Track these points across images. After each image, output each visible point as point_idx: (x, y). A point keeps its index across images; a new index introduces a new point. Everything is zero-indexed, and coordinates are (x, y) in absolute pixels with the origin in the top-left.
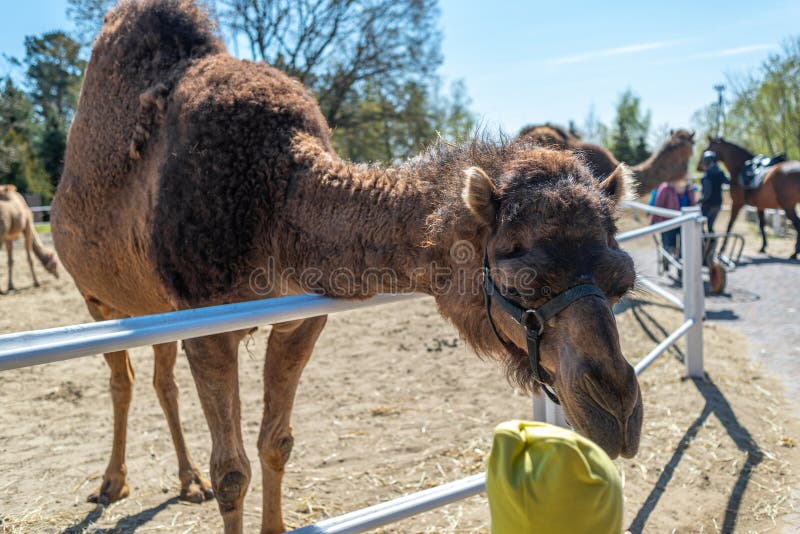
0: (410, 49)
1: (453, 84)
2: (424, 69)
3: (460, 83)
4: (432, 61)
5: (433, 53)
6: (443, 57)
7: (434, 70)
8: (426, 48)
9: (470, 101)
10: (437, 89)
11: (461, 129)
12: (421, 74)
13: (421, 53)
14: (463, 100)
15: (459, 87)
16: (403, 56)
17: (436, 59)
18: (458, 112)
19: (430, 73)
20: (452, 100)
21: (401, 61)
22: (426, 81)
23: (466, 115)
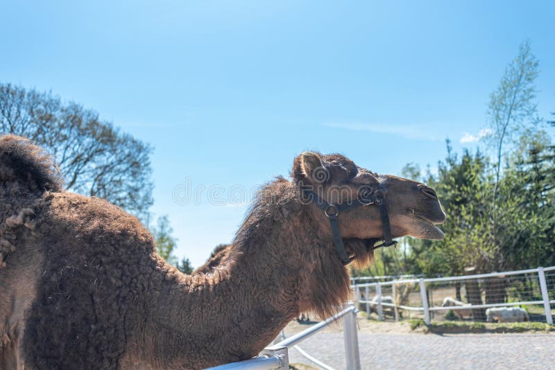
0: (129, 194)
1: (160, 218)
2: (140, 208)
3: (165, 218)
4: (145, 202)
5: (146, 197)
6: (153, 200)
7: (147, 208)
8: (141, 194)
9: (171, 230)
10: (148, 221)
11: (165, 250)
12: (138, 211)
13: (139, 198)
14: (167, 229)
15: (164, 221)
16: (125, 198)
17: (148, 201)
18: (162, 238)
19: (144, 210)
20: (158, 230)
21: (123, 202)
22: (141, 215)
23: (168, 239)
